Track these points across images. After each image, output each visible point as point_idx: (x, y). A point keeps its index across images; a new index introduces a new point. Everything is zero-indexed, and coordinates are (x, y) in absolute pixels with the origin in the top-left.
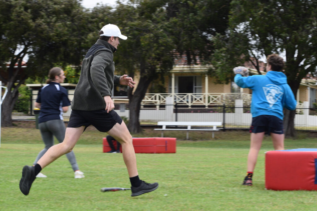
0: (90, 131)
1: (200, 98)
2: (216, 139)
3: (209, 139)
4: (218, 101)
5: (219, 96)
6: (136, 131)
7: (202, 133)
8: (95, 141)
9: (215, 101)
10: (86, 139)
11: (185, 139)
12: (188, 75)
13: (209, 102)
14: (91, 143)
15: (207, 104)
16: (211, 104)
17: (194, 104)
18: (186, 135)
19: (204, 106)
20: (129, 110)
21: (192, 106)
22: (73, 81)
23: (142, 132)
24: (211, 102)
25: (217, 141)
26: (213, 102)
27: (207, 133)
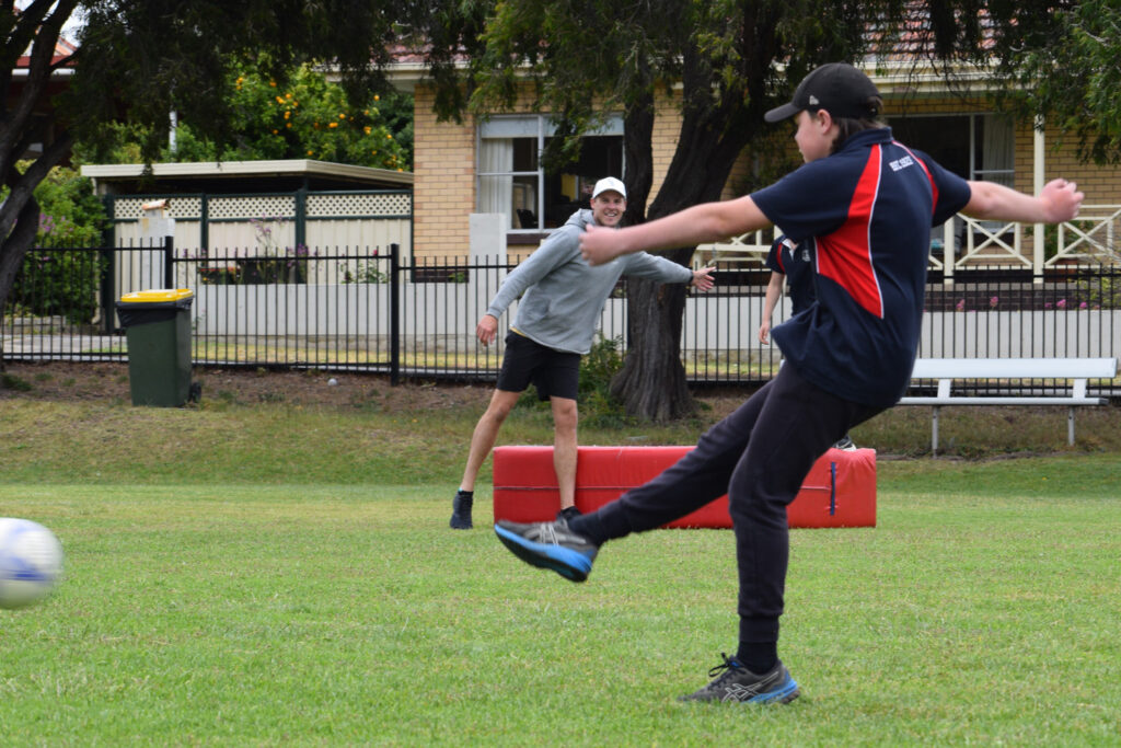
0: (421, 412)
1: (1001, 232)
2: (1085, 447)
3: (1050, 451)
4: (1100, 247)
5: (1108, 220)
6: (663, 412)
7: (1010, 420)
8: (450, 463)
9: (1085, 246)
10: (398, 456)
11: (924, 451)
12: (940, 111)
13: (1050, 250)
14: (426, 479)
15: (1039, 264)
16: (1061, 261)
17: (969, 262)
18: (928, 426)
19: (1028, 276)
20: (626, 300)
21: (959, 276)
22: (329, 147)
23: (695, 416)
24: (1062, 252)
25: (1093, 462)
26: (1070, 252)
27: (1036, 416)
